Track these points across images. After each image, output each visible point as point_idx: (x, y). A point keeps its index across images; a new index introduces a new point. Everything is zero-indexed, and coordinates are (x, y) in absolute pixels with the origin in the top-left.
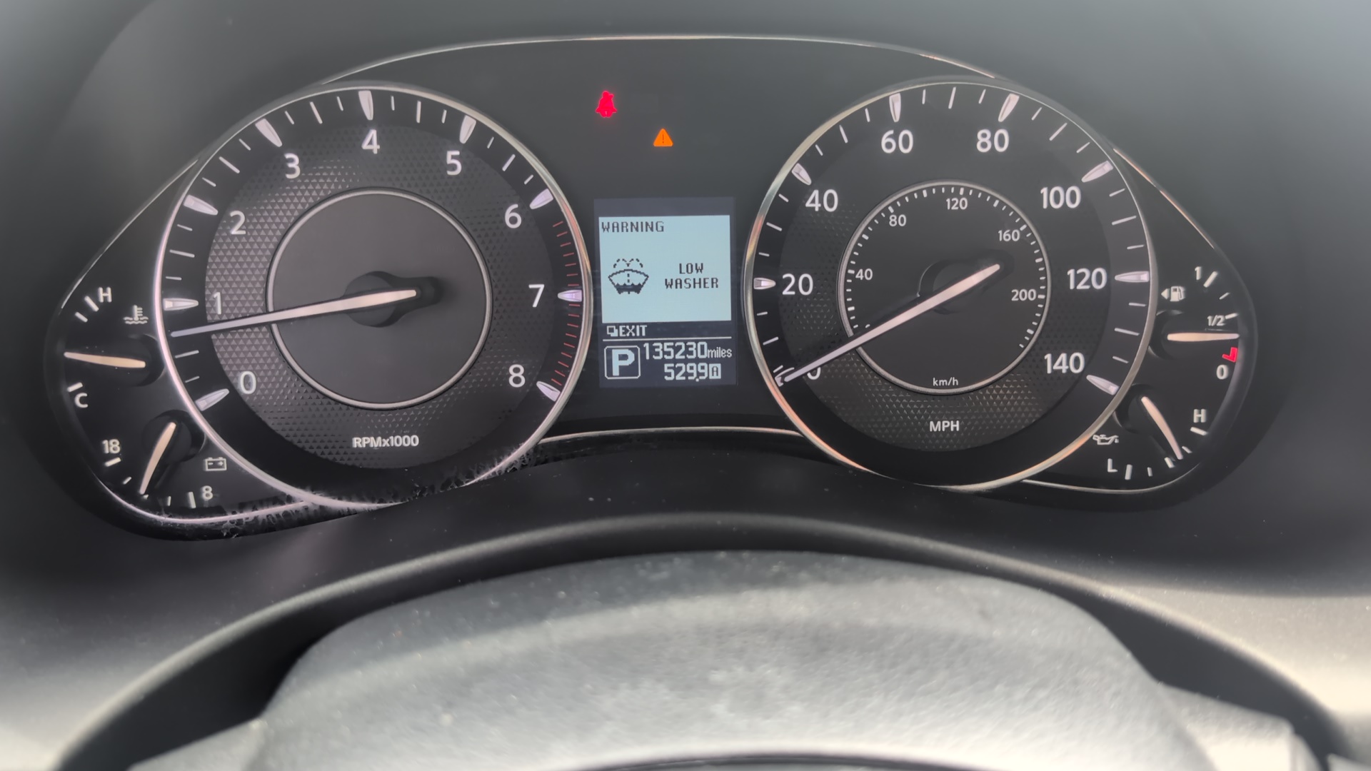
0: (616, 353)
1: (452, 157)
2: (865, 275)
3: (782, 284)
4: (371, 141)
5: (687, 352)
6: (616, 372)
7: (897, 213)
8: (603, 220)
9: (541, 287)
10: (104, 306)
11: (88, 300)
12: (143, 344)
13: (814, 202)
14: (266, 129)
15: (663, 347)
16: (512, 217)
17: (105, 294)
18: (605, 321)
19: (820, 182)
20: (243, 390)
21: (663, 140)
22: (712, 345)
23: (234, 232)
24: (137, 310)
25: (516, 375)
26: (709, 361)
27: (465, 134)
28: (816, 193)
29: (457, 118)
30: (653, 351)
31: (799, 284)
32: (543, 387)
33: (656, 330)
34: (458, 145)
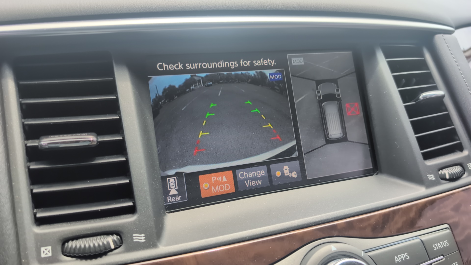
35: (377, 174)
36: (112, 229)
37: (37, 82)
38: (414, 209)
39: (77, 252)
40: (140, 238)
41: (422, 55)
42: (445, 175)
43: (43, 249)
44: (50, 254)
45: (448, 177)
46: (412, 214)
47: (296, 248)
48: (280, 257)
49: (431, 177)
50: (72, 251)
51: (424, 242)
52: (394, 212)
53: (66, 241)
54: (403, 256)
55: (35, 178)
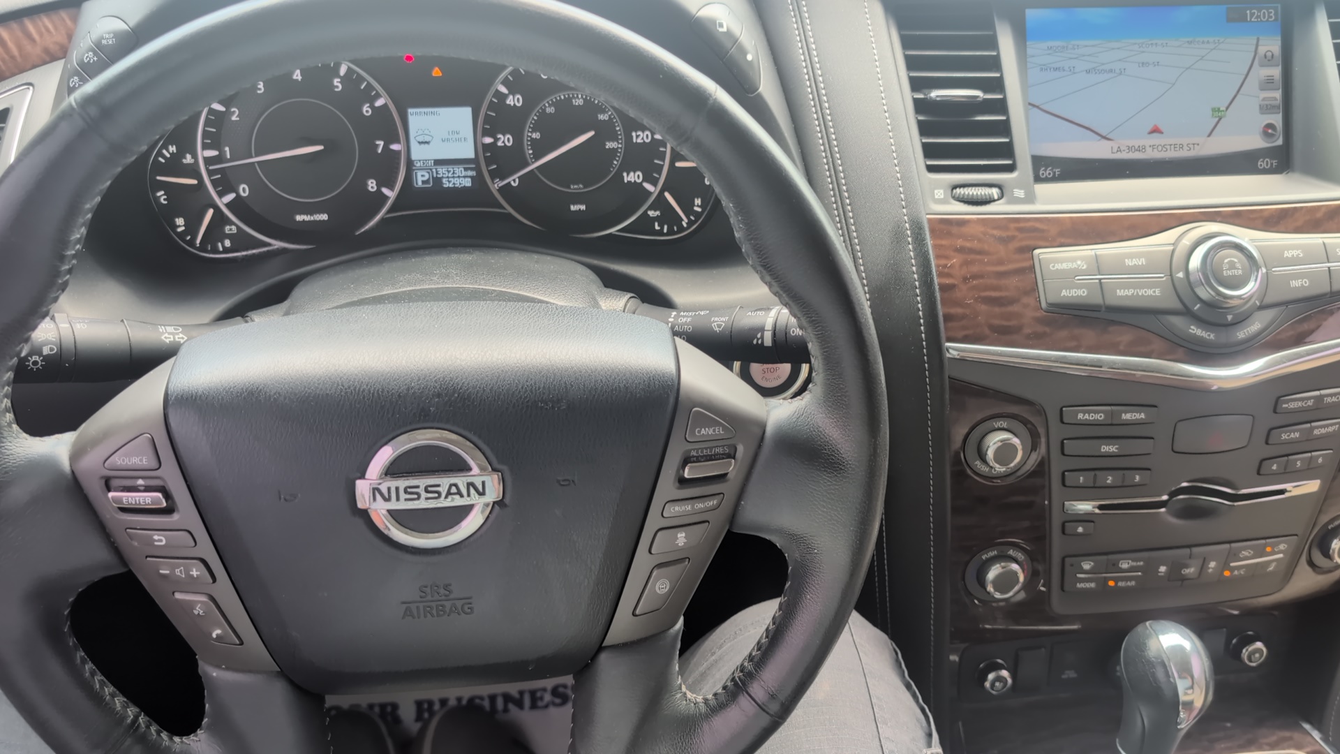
0: (419, 173)
1: (336, 82)
2: (536, 135)
3: (497, 140)
4: (298, 76)
5: (454, 173)
6: (420, 183)
7: (550, 105)
8: (410, 111)
9: (382, 143)
10: (173, 155)
11: (164, 152)
12: (193, 171)
13: (510, 101)
15: (442, 171)
16: (366, 110)
17: (173, 149)
18: (414, 158)
19: (512, 92)
20: (242, 194)
21: (437, 72)
22: (466, 169)
23: (234, 118)
24: (188, 156)
25: (372, 185)
26: (465, 177)
27: (342, 72)
28: (511, 97)
29: (338, 65)
30: (437, 173)
31: (505, 140)
32: (385, 191)
33: (439, 162)
34: (338, 76)
35: (1287, 173)
36: (995, 182)
37: (918, 33)
38: (1323, 210)
39: (966, 197)
40: (1019, 193)
43: (936, 191)
44: (942, 197)
46: (1319, 215)
47: (1174, 225)
48: (1155, 231)
50: (961, 196)
51: (1327, 247)
52: (1295, 208)
53: (955, 187)
54: (1295, 253)
55: (924, 129)
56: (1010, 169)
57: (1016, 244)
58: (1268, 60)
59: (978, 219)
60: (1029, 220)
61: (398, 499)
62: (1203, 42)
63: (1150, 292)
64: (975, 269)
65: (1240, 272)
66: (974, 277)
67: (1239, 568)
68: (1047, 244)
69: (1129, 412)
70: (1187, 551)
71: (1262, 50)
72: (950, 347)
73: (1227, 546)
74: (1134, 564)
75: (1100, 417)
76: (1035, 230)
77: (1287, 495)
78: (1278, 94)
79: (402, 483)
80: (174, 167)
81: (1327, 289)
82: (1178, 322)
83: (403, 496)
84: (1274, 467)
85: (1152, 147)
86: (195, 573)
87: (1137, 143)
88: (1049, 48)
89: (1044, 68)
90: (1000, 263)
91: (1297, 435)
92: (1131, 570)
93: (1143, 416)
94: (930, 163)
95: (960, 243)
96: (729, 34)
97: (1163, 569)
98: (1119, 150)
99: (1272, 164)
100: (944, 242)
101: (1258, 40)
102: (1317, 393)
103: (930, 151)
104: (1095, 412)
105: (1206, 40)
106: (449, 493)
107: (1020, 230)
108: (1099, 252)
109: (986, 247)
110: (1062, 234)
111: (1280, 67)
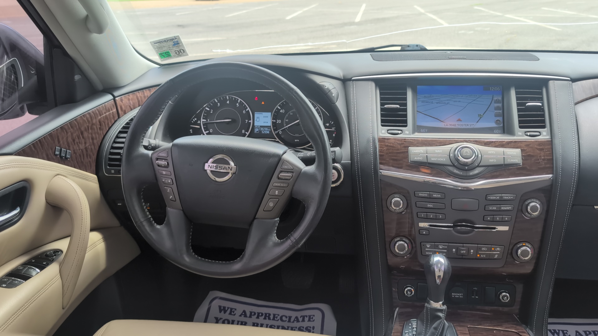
0: (256, 129)
1: (237, 104)
2: (287, 120)
3: (277, 121)
4: (228, 102)
5: (265, 129)
6: (256, 132)
7: (291, 113)
8: (255, 113)
9: (247, 120)
10: (195, 121)
11: (194, 119)
12: (200, 125)
13: (281, 111)
14: (216, 100)
15: (262, 129)
16: (244, 112)
17: (196, 119)
18: (255, 125)
19: (282, 109)
20: (211, 132)
21: (263, 103)
22: (268, 129)
23: (211, 112)
24: (199, 121)
25: (243, 131)
26: (268, 131)
27: (239, 102)
28: (281, 110)
29: (238, 99)
30: (260, 129)
31: (279, 121)
32: (246, 133)
33: (261, 127)
34: (238, 103)
35: (503, 134)
36: (400, 129)
37: (385, 91)
38: (506, 142)
40: (407, 132)
41: (542, 90)
42: (528, 134)
43: (382, 131)
44: (384, 132)
45: (528, 135)
49: (520, 134)
50: (390, 132)
51: (504, 151)
53: (388, 130)
54: (492, 152)
55: (382, 115)
56: (406, 126)
57: (404, 145)
58: (497, 102)
59: (394, 138)
60: (409, 139)
61: (213, 168)
62: (475, 96)
63: (442, 159)
64: (391, 151)
65: (469, 154)
66: (390, 153)
67: (483, 254)
68: (413, 146)
69: (435, 194)
70: (462, 245)
71: (495, 98)
72: (381, 172)
73: (477, 245)
74: (444, 247)
75: (426, 195)
76: (411, 142)
77: (496, 230)
78: (501, 111)
79: (215, 165)
80: (195, 123)
81: (503, 163)
82: (451, 169)
83: (214, 167)
84: (489, 219)
85: (458, 125)
86: (169, 181)
87: (453, 123)
88: (425, 96)
89: (423, 102)
90: (398, 150)
91: (495, 208)
92: (443, 249)
93: (440, 196)
94: (382, 124)
95: (387, 144)
96: (328, 89)
97: (454, 250)
98: (447, 125)
99: (499, 132)
100: (382, 144)
101: (493, 96)
102: (501, 195)
103: (382, 121)
104: (425, 194)
105: (476, 95)
106: (224, 169)
107: (405, 141)
108: (428, 148)
109: (394, 145)
110: (418, 143)
111: (502, 104)
